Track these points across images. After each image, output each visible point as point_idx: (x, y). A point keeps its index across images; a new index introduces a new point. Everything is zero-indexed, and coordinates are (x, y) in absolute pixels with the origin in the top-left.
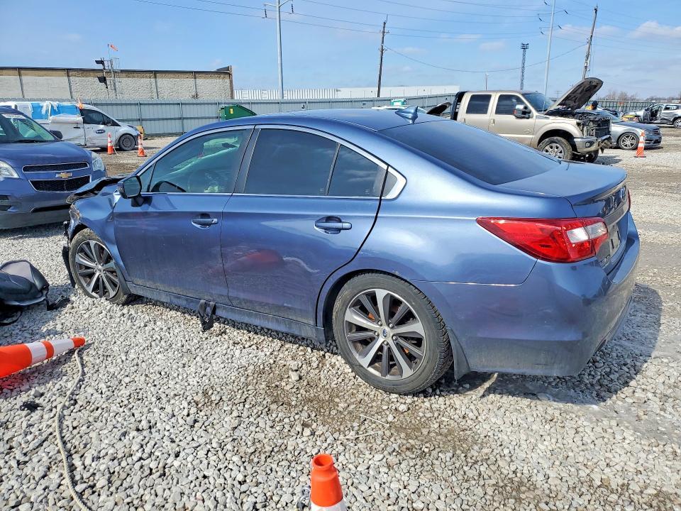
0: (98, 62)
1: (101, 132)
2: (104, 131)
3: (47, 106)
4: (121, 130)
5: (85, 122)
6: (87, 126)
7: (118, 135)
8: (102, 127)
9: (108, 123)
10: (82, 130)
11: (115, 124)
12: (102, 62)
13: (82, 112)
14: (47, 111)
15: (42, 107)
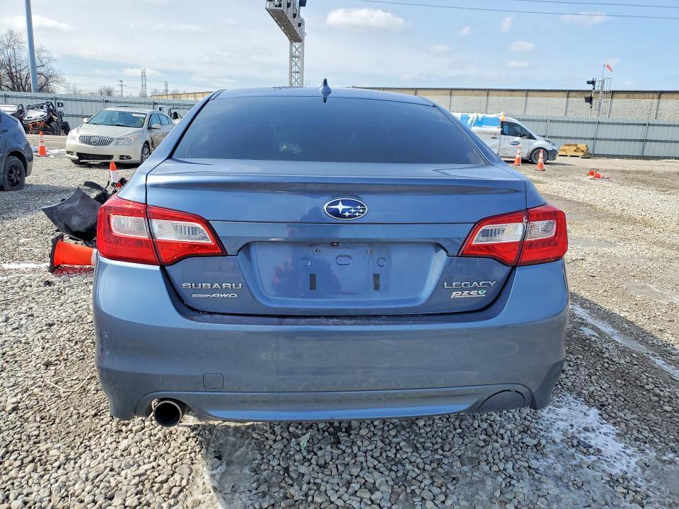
0: (589, 83)
1: (516, 143)
2: (519, 143)
3: (473, 118)
4: (536, 144)
5: (503, 133)
6: (503, 137)
7: (532, 148)
8: (517, 139)
9: (524, 135)
10: (497, 141)
11: (531, 137)
12: (593, 83)
13: (503, 124)
14: (472, 122)
15: (469, 118)
